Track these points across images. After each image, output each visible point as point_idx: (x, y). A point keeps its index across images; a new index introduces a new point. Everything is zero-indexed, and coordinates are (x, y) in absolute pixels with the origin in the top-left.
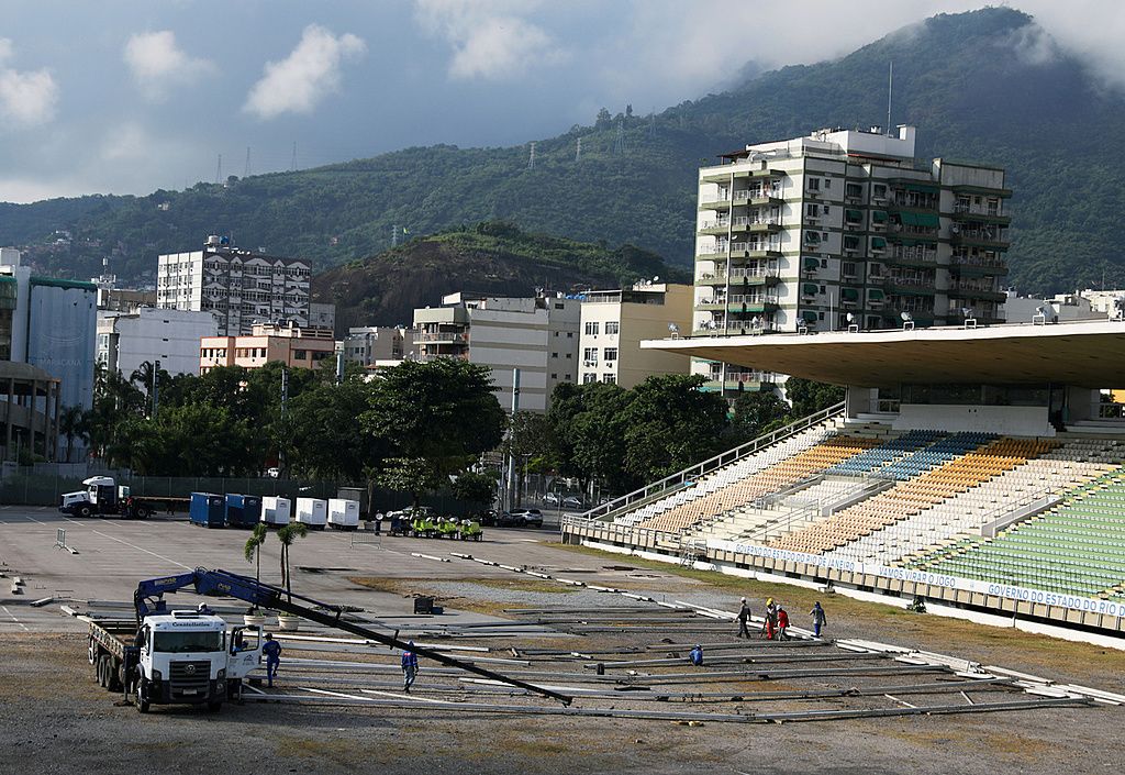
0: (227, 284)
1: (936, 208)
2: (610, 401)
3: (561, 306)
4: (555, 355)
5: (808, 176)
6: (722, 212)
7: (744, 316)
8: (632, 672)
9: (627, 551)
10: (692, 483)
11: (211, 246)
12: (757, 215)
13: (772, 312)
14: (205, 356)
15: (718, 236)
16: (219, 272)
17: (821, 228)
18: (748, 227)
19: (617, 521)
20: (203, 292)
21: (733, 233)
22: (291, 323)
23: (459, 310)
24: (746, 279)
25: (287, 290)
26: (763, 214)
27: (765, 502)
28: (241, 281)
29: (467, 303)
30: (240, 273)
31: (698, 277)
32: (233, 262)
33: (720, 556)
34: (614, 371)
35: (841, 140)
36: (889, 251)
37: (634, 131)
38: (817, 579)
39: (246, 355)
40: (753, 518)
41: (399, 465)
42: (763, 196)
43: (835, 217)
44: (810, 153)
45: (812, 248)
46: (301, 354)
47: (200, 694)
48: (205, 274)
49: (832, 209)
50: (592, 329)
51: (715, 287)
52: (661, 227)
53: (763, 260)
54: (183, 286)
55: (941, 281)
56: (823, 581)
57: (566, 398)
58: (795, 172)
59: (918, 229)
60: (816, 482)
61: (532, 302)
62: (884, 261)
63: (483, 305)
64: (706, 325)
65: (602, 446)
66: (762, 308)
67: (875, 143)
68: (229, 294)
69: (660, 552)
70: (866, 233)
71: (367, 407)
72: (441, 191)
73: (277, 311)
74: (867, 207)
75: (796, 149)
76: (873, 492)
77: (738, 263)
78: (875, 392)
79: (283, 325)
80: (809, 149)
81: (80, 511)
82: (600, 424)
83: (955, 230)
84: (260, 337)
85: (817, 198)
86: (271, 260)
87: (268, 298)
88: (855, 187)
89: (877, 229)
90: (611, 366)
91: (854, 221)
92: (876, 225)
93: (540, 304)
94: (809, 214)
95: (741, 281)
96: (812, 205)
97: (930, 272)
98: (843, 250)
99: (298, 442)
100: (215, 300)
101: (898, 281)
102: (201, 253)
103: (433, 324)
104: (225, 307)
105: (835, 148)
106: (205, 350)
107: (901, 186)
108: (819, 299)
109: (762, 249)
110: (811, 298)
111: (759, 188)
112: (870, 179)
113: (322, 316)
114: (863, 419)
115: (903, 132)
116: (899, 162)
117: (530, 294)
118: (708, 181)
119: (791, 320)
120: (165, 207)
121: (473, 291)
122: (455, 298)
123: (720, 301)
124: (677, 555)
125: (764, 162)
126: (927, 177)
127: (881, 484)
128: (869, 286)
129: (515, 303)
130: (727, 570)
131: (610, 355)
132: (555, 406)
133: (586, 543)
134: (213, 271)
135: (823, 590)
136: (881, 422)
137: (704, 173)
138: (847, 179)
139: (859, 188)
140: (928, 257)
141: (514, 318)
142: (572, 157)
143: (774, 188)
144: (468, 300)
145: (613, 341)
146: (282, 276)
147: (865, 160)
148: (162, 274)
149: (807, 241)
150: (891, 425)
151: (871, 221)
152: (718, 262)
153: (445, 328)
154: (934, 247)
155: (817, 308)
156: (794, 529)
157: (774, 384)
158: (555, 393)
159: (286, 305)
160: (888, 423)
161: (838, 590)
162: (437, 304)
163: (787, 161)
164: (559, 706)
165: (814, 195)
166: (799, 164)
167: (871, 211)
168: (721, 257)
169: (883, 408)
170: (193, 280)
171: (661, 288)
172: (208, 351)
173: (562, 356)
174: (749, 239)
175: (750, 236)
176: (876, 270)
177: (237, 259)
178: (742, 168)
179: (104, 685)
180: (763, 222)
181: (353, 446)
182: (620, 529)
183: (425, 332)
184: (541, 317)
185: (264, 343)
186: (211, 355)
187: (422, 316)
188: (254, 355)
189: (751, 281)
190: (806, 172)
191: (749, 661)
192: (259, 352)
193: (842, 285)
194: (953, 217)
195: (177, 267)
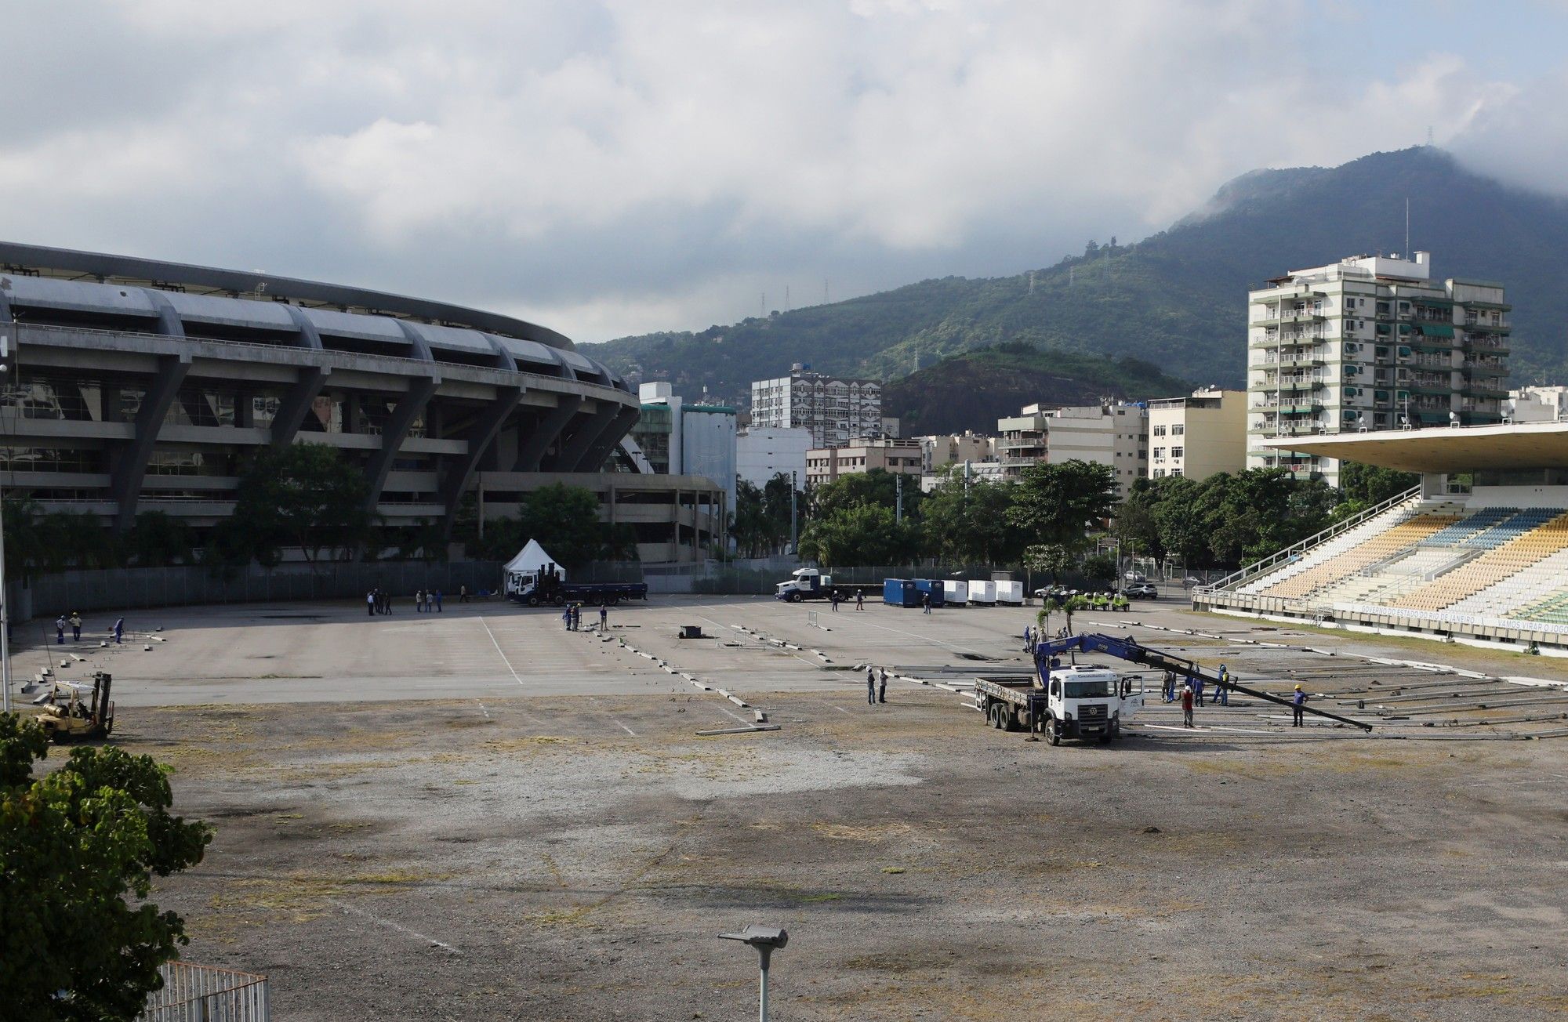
0: (812, 404)
1: (1451, 321)
2: (1184, 492)
3: (1121, 413)
4: (1119, 454)
5: (1346, 297)
6: (1271, 328)
7: (1294, 416)
8: (1381, 707)
9: (1254, 615)
10: (1297, 558)
11: (795, 372)
12: (1302, 330)
13: (1317, 412)
14: (810, 466)
15: (1267, 349)
16: (805, 394)
17: (1357, 340)
18: (1295, 341)
19: (1239, 591)
20: (792, 412)
21: (1282, 346)
22: (883, 436)
23: (1039, 419)
24: (1294, 385)
25: (862, 407)
26: (1307, 329)
27: (1371, 571)
28: (824, 400)
29: (1044, 413)
30: (822, 394)
31: (1251, 384)
32: (816, 385)
33: (1346, 616)
34: (1181, 466)
35: (1369, 265)
36: (1413, 359)
37: (1118, 259)
38: (1439, 632)
39: (847, 464)
40: (1363, 585)
41: (1041, 551)
42: (1306, 314)
43: (1369, 331)
44: (1346, 277)
45: (1351, 357)
46: (894, 461)
47: (1101, 730)
48: (793, 396)
49: (1366, 324)
50: (1160, 432)
51: (1266, 392)
52: (1145, 342)
53: (1309, 368)
54: (774, 407)
55: (1456, 382)
56: (1444, 633)
57: (1143, 491)
58: (1335, 293)
59: (1437, 338)
60: (1412, 553)
61: (1099, 410)
62: (1409, 367)
63: (1058, 414)
64: (1260, 425)
65: (1186, 529)
66: (1309, 409)
67: (1397, 266)
68: (813, 412)
69: (1286, 614)
70: (1394, 344)
71: (1011, 503)
72: (954, 317)
73: (854, 425)
74: (1394, 321)
75: (1332, 274)
76: (1466, 559)
77: (1287, 372)
78: (1444, 477)
79: (876, 437)
80: (1345, 274)
81: (791, 597)
82: (1184, 512)
83: (1467, 339)
84: (857, 449)
85: (1354, 314)
86: (848, 382)
87: (846, 414)
88: (1383, 306)
89: (1403, 339)
90: (1178, 462)
91: (1384, 333)
92: (1403, 336)
93: (1106, 412)
94: (1348, 328)
95: (1290, 387)
96: (1349, 322)
97: (1447, 375)
98: (1375, 358)
99: (951, 535)
100: (802, 418)
101: (1421, 383)
102: (789, 379)
103: (1015, 431)
104: (811, 424)
105: (1364, 272)
106: (810, 461)
107: (1421, 304)
108: (1357, 401)
109: (1307, 359)
110: (1350, 400)
111: (1303, 307)
112: (1396, 298)
113: (889, 427)
114: (1436, 500)
115: (1420, 257)
116: (1418, 282)
117: (1097, 403)
118: (1258, 302)
119: (1333, 419)
120: (719, 340)
121: (1049, 402)
122: (1033, 409)
123: (1272, 405)
124: (1303, 616)
125: (1307, 285)
126: (1442, 295)
127: (1472, 553)
128: (1398, 388)
129: (1085, 411)
130: (1350, 628)
131: (1177, 452)
132: (1134, 498)
133: (1215, 610)
134: (800, 394)
135: (1445, 641)
136: (1455, 502)
137: (1253, 296)
138: (1378, 298)
139: (1386, 306)
140: (1445, 362)
141: (1085, 424)
142: (1066, 283)
143: (1316, 307)
144: (1044, 409)
145: (1180, 441)
146: (858, 395)
147: (1390, 282)
148: (756, 398)
149: (1347, 351)
150: (1464, 504)
151: (1398, 333)
152: (1268, 371)
153: (1027, 435)
154: (1449, 354)
155: (1356, 408)
156: (1404, 593)
157: (1321, 473)
158: (1134, 486)
159: (862, 420)
160: (1463, 502)
161: (1457, 640)
162: (1017, 414)
163: (1327, 284)
164: (1362, 732)
165: (1351, 313)
166: (1338, 287)
167: (1398, 325)
168: (1272, 366)
169: (1454, 489)
170: (784, 401)
171: (1217, 395)
172: (813, 463)
173: (1125, 455)
174: (1296, 351)
175: (1298, 349)
176: (1403, 375)
177: (819, 383)
178: (1287, 291)
179: (999, 726)
180: (1307, 336)
181: (997, 536)
182: (1242, 597)
183: (1007, 438)
184: (1107, 422)
185: (863, 452)
186: (816, 465)
187: (1005, 424)
188: (854, 463)
189: (1299, 386)
190: (1344, 293)
191: (1456, 696)
192: (858, 461)
193: (1376, 388)
194: (1465, 328)
195: (768, 391)
